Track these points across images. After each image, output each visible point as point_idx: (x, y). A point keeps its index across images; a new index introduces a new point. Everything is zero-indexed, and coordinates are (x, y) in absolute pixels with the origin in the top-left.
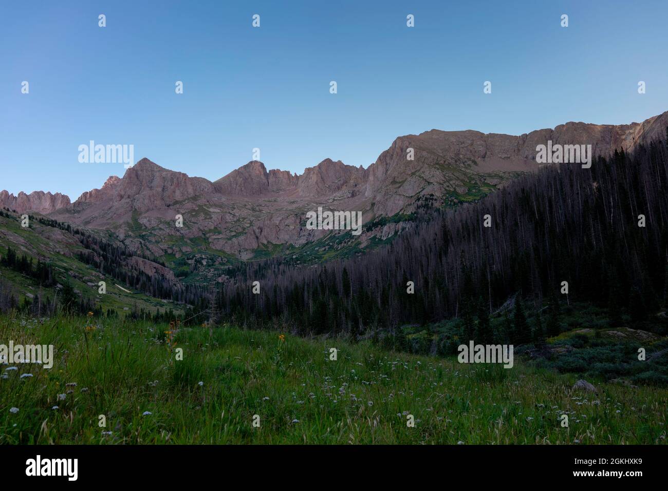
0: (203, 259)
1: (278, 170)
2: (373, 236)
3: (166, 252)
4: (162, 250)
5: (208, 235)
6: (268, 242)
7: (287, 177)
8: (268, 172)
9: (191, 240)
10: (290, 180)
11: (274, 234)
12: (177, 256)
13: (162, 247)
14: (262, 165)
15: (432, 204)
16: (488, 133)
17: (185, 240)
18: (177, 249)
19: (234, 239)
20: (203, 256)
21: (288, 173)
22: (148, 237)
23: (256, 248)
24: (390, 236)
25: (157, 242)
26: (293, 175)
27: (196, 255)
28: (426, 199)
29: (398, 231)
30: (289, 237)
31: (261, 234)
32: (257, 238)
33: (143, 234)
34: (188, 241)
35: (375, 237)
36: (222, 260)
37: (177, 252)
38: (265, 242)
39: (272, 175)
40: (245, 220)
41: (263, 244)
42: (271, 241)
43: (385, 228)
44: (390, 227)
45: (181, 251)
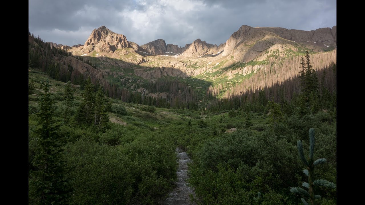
0: (129, 79)
1: (172, 45)
2: (236, 73)
3: (109, 74)
4: (107, 72)
5: (134, 68)
6: (167, 75)
7: (176, 48)
8: (167, 45)
9: (124, 69)
10: (177, 49)
11: (171, 71)
12: (115, 77)
13: (107, 71)
14: (164, 41)
15: (279, 55)
16: (290, 29)
17: (121, 69)
18: (115, 73)
19: (148, 72)
20: (130, 78)
21: (177, 46)
22: (100, 65)
23: (160, 77)
24: (248, 73)
25: (104, 68)
26: (179, 47)
27: (126, 77)
28: (274, 52)
29: (254, 70)
30: (179, 74)
31: (163, 71)
32: (161, 72)
33: (97, 63)
34: (122, 70)
35: (238, 74)
36: (141, 81)
37: (115, 74)
38: (166, 75)
39: (169, 47)
40: (155, 63)
41: (165, 76)
42: (169, 75)
43: (245, 69)
44: (248, 68)
45: (117, 74)
